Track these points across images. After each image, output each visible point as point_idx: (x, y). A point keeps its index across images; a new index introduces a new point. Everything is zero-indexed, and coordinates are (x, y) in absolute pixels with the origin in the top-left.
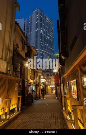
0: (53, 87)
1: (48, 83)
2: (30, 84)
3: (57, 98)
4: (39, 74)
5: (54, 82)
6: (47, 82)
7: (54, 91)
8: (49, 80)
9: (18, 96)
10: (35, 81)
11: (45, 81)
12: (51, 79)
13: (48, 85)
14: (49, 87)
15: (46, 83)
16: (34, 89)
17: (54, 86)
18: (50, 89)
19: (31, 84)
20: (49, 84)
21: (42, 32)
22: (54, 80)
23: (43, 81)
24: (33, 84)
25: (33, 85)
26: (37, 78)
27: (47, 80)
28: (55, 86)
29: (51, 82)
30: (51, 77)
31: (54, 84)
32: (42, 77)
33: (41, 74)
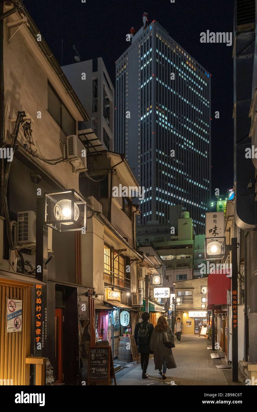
0: (201, 316)
1: (183, 302)
2: (108, 307)
3: (213, 356)
4: (145, 271)
5: (204, 300)
6: (178, 300)
7: (204, 331)
8: (187, 293)
9: (29, 361)
10: (128, 294)
11: (173, 295)
12: (195, 290)
13: (183, 310)
14: (185, 315)
15: (175, 303)
16: (124, 324)
17: (203, 314)
18: (190, 323)
19: (111, 306)
20: (187, 306)
21: (164, 122)
22: (205, 290)
23: (163, 296)
24: (123, 306)
25: (121, 310)
26: (138, 285)
27: (180, 293)
28: (209, 313)
29: (195, 299)
30: (195, 283)
31: (203, 306)
32: (157, 280)
33: (154, 271)
